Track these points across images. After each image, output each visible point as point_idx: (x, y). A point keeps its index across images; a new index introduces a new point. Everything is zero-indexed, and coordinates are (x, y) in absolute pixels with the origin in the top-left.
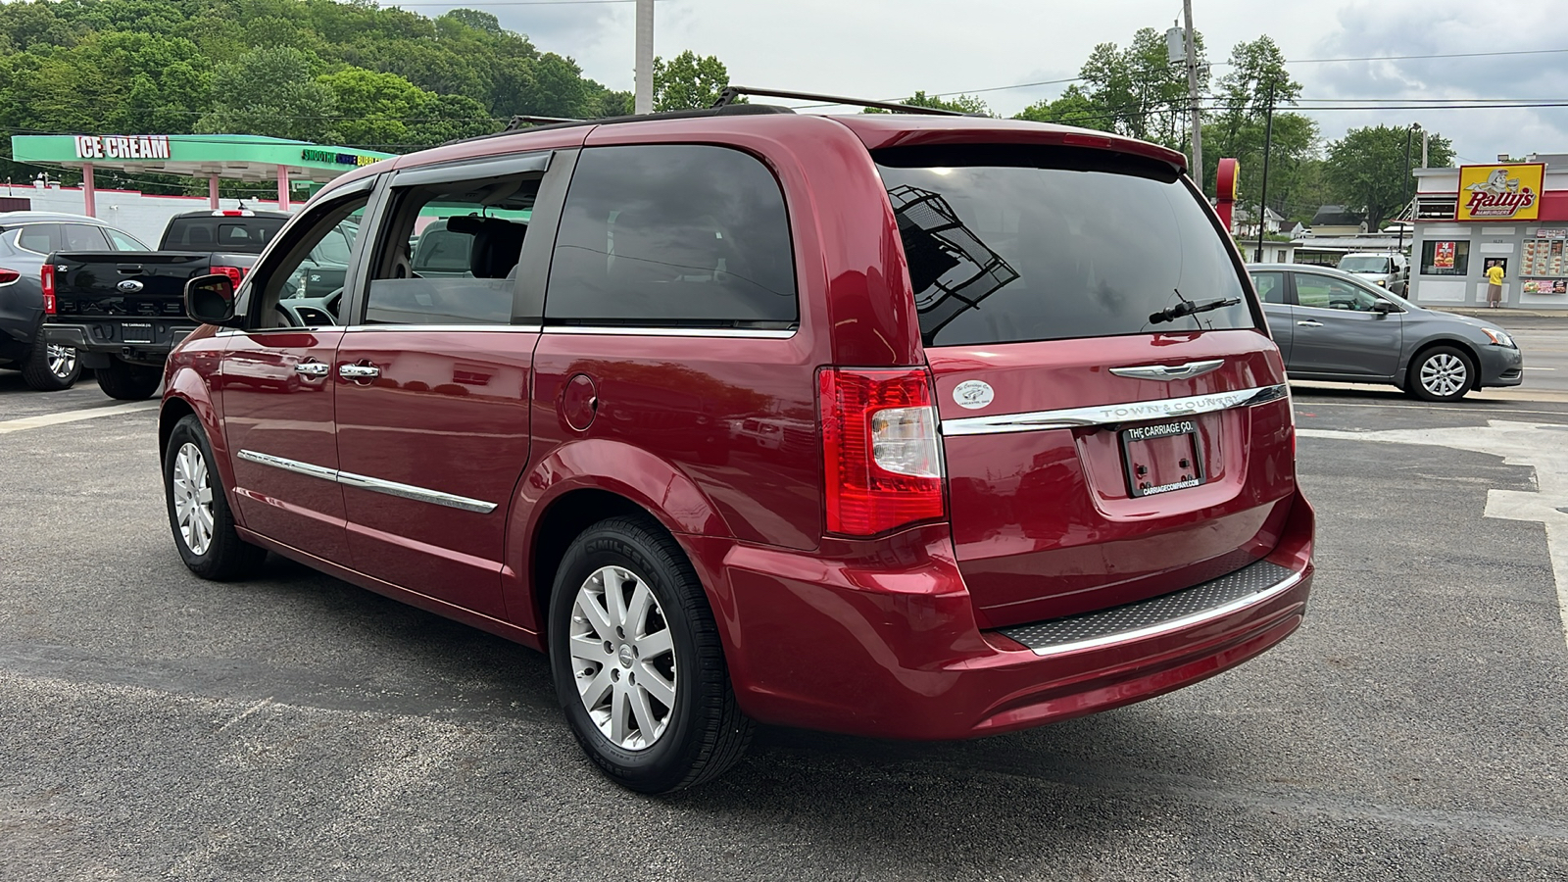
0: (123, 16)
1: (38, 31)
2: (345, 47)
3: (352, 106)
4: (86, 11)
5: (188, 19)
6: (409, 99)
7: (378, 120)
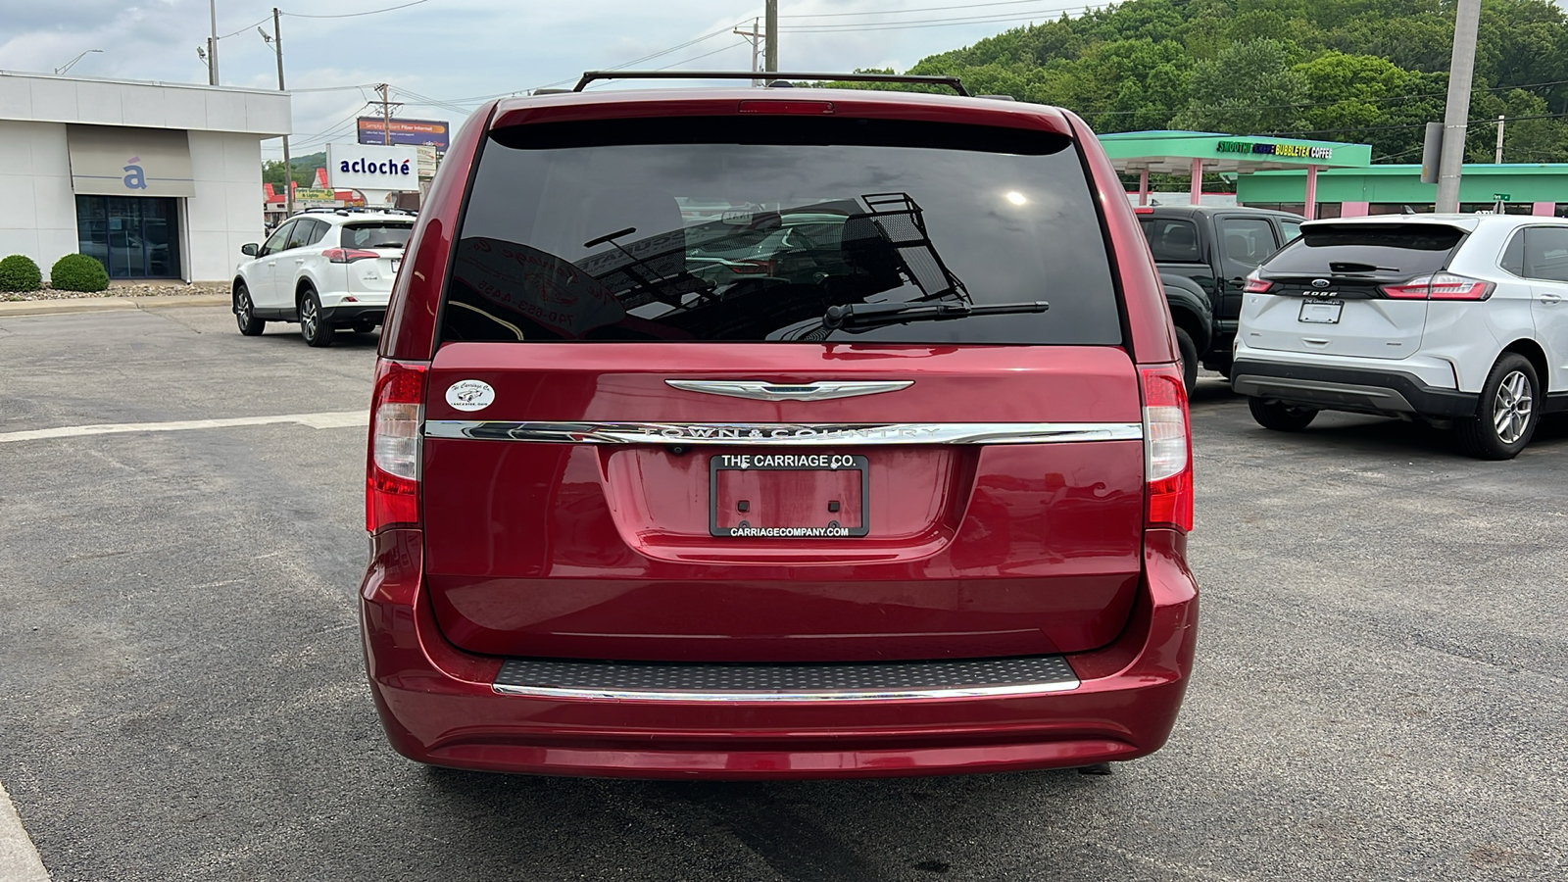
0: (1129, 26)
1: (1056, 47)
2: (1336, 32)
3: (1325, 93)
4: (1098, 25)
5: (1186, 21)
6: (1387, 82)
7: (1351, 106)
